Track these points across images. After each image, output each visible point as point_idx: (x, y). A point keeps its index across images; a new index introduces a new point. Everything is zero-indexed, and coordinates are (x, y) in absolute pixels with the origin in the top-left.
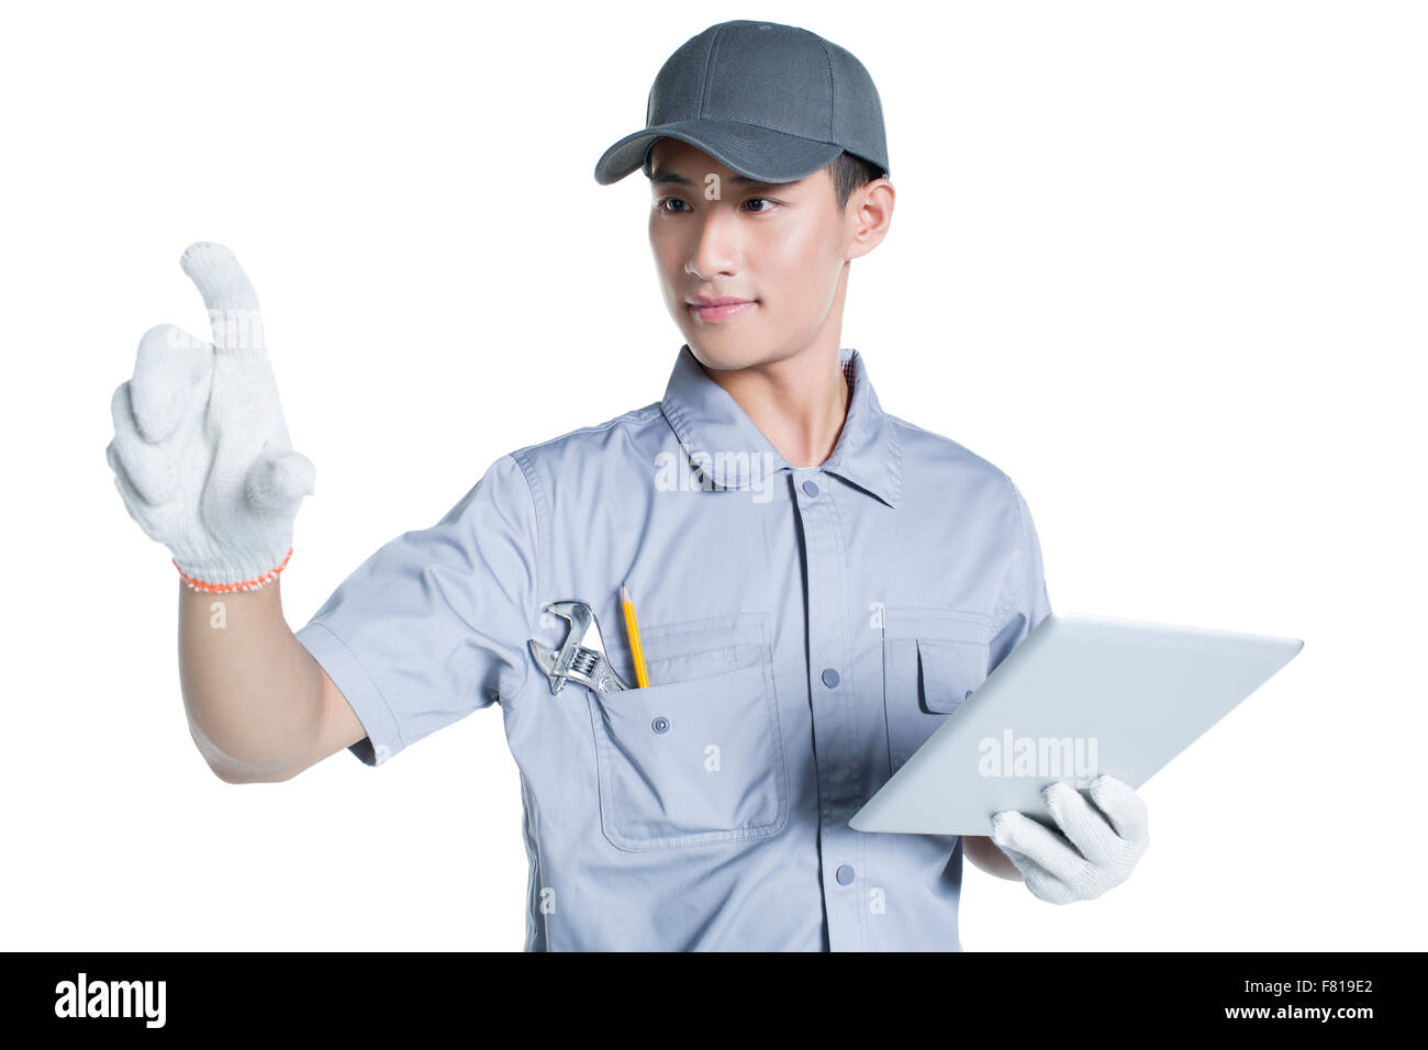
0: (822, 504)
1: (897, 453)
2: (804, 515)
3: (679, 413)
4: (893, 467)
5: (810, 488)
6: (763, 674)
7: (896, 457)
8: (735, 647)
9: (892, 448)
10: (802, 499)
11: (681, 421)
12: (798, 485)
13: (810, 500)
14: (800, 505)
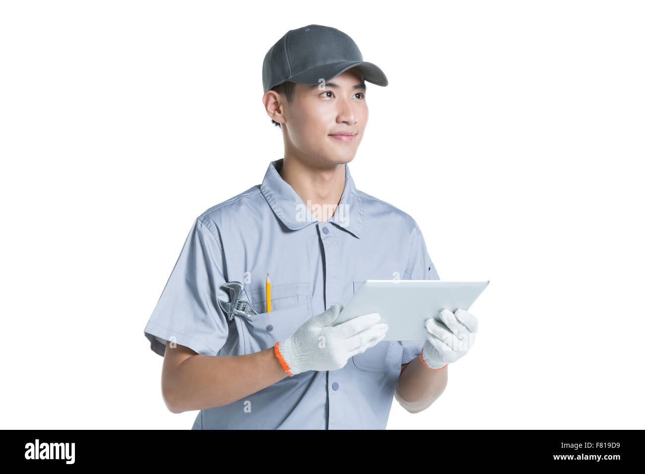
0: (330, 237)
1: (362, 213)
2: (324, 242)
3: (269, 194)
4: (360, 221)
5: (326, 231)
6: (308, 306)
7: (361, 215)
8: (298, 296)
9: (360, 211)
10: (323, 235)
11: (271, 198)
12: (321, 229)
13: (325, 235)
14: (322, 238)
